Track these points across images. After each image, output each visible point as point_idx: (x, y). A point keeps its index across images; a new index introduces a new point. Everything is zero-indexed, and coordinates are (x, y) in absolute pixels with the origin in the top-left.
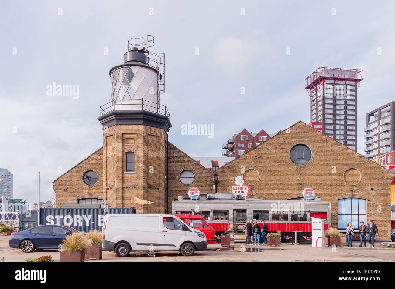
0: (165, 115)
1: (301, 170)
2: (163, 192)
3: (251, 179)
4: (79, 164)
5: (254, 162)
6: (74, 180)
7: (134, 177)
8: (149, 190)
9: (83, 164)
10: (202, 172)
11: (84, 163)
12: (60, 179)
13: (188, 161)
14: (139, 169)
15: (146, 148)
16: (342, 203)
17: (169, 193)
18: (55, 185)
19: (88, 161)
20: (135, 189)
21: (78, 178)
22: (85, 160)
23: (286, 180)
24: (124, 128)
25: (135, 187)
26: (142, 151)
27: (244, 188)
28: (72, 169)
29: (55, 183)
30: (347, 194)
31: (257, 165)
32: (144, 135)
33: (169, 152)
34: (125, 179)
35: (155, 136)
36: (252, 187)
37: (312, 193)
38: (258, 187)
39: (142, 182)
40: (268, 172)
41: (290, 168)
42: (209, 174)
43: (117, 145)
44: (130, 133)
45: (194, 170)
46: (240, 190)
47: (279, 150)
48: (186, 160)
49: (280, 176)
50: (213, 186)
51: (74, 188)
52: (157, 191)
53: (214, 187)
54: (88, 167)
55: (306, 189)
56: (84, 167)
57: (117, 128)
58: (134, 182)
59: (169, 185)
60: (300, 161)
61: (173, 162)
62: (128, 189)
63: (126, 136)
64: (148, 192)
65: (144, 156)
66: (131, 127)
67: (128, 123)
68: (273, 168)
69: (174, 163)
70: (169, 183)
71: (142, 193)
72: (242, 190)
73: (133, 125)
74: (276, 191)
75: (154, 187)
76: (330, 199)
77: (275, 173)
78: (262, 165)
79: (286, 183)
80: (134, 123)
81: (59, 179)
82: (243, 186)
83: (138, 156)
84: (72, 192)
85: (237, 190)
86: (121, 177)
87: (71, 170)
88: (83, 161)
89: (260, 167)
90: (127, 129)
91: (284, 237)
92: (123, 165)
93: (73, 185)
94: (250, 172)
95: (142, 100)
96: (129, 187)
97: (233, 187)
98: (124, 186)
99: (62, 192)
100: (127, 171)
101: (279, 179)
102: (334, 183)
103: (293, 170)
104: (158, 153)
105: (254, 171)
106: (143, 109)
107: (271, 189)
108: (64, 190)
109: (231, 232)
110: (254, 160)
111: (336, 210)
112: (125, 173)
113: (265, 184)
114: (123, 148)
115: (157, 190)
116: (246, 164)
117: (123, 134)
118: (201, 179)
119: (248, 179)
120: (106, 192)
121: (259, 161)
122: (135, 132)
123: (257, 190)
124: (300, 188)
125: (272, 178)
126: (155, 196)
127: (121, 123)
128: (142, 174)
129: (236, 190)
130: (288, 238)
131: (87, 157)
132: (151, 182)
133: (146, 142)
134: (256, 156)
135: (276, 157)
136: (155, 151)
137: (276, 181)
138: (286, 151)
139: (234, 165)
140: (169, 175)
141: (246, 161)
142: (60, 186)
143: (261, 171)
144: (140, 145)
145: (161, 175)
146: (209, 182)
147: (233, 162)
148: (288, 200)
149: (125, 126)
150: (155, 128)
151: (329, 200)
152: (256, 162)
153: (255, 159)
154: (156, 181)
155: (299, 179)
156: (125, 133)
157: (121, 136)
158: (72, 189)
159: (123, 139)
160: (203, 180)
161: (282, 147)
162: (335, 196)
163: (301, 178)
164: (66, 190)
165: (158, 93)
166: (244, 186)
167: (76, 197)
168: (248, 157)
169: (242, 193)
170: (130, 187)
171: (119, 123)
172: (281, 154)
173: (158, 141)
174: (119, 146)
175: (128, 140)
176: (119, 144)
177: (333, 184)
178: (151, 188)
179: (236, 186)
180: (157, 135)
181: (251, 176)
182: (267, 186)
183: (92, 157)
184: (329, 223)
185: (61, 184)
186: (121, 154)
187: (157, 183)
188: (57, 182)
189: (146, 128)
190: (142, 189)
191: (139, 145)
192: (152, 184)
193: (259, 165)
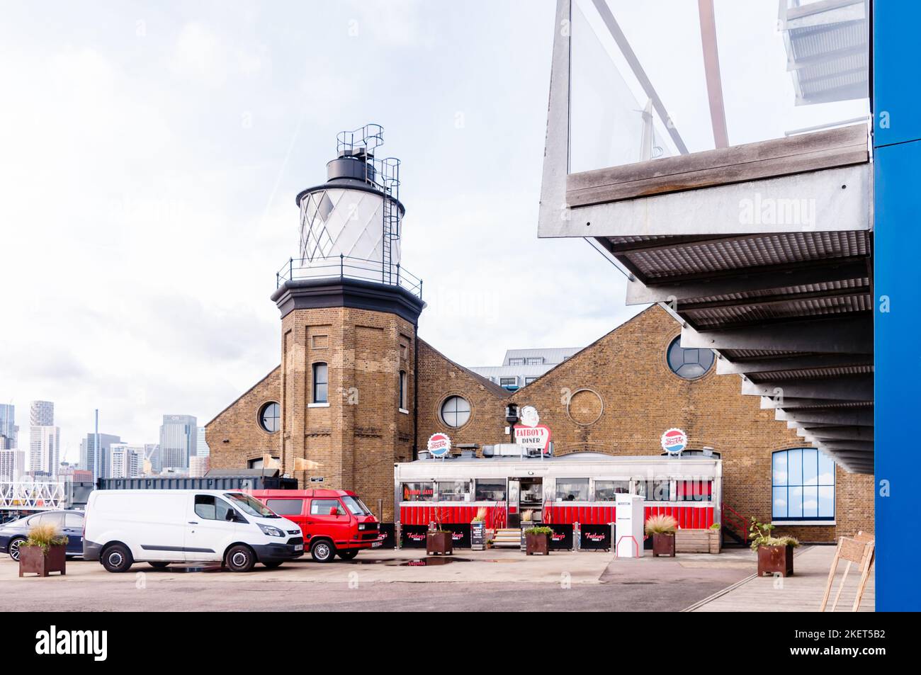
0: (397, 283)
1: (691, 389)
2: (392, 443)
3: (585, 411)
4: (252, 389)
5: (590, 376)
6: (242, 422)
7: (327, 413)
8: (358, 439)
9: (259, 390)
10: (485, 400)
11: (260, 388)
12: (218, 420)
13: (457, 378)
14: (336, 396)
15: (351, 354)
16: (780, 459)
17: (418, 445)
18: (208, 432)
19: (268, 384)
20: (328, 438)
21: (250, 418)
22: (263, 381)
23: (660, 413)
24: (309, 316)
25: (328, 435)
26: (342, 360)
27: (540, 433)
28: (239, 399)
29: (209, 428)
30: (793, 441)
31: (597, 381)
32: (347, 327)
33: (419, 359)
34: (309, 418)
35: (373, 328)
36: (586, 428)
37: (681, 441)
38: (600, 429)
39: (340, 424)
40: (620, 397)
41: (667, 386)
42: (497, 403)
43: (296, 350)
44: (319, 324)
45: (469, 395)
46: (531, 437)
47: (645, 347)
48: (453, 375)
49: (647, 404)
50: (506, 428)
51: (241, 436)
52: (377, 442)
53: (507, 430)
54: (267, 394)
55: (668, 431)
56: (260, 396)
57: (297, 316)
58: (327, 423)
59: (418, 428)
60: (690, 370)
61: (428, 380)
62: (315, 437)
63: (312, 332)
64: (354, 443)
65: (345, 371)
66: (322, 313)
67: (317, 305)
68: (630, 387)
69: (429, 383)
70: (420, 425)
71: (341, 446)
72: (536, 437)
73: (325, 309)
74: (638, 437)
75: (369, 433)
76: (754, 451)
77: (636, 398)
78: (607, 381)
79: (658, 418)
80: (328, 304)
81: (215, 419)
82: (537, 429)
83: (333, 372)
84: (239, 445)
85: (526, 437)
86: (302, 415)
87: (237, 401)
88: (259, 383)
89: (604, 386)
90: (314, 316)
91: (588, 535)
92: (306, 389)
93: (241, 432)
94: (583, 395)
95: (342, 257)
96: (318, 435)
97: (518, 432)
98: (308, 433)
99: (220, 446)
100: (315, 401)
101: (643, 410)
102: (763, 417)
103: (673, 391)
104: (381, 362)
105: (592, 394)
106: (342, 275)
107: (626, 433)
108: (225, 442)
109: (478, 525)
110: (592, 371)
111: (767, 477)
112: (310, 405)
113: (614, 421)
114: (306, 355)
115: (378, 439)
116: (575, 379)
117: (307, 327)
118: (483, 413)
119: (580, 412)
120: (284, 446)
121: (600, 372)
122: (329, 323)
123: (597, 434)
124: (689, 430)
125: (628, 409)
126: (373, 451)
127: (303, 305)
128: (341, 407)
129: (523, 437)
130: (596, 539)
131: (266, 375)
132: (364, 423)
133: (352, 342)
134: (595, 362)
135: (636, 362)
136: (375, 360)
137: (636, 415)
138: (658, 350)
139: (550, 383)
140: (418, 408)
141: (573, 373)
142: (218, 434)
143: (606, 393)
144: (339, 348)
145: (387, 408)
146: (498, 421)
147: (548, 376)
148: (662, 455)
149: (310, 310)
150: (373, 312)
151: (752, 454)
152: (596, 375)
153: (594, 368)
154: (377, 421)
155: (687, 409)
156: (311, 324)
157: (302, 332)
158: (238, 440)
159: (306, 338)
160: (487, 417)
161: (651, 340)
162: (766, 446)
163: (692, 407)
164: (228, 441)
165: (387, 239)
166: (541, 428)
167: (245, 456)
168: (580, 364)
169: (536, 443)
170: (318, 433)
171: (299, 306)
172: (649, 355)
173: (380, 337)
174: (299, 352)
175: (317, 338)
176: (299, 347)
177: (761, 419)
178: (363, 435)
179: (523, 429)
180: (379, 327)
181: (584, 406)
182: (618, 426)
183: (273, 374)
184: (716, 505)
185: (220, 430)
186: (302, 369)
187: (379, 424)
188: (212, 426)
189: (351, 313)
190: (340, 437)
191: (337, 348)
192: (367, 427)
193: (602, 381)
